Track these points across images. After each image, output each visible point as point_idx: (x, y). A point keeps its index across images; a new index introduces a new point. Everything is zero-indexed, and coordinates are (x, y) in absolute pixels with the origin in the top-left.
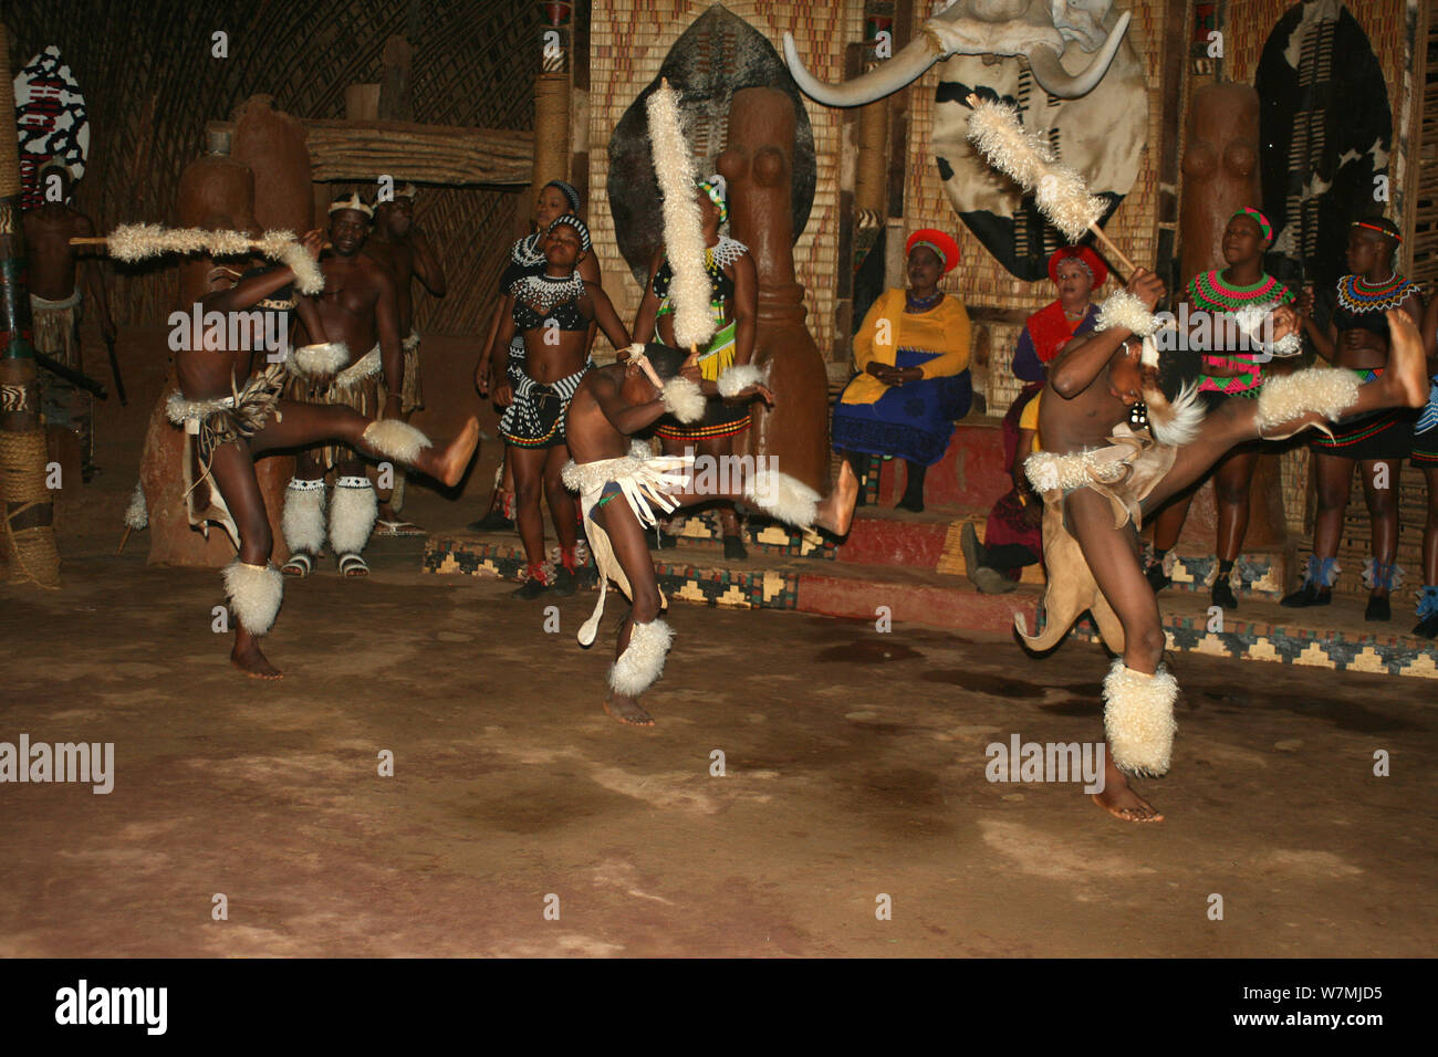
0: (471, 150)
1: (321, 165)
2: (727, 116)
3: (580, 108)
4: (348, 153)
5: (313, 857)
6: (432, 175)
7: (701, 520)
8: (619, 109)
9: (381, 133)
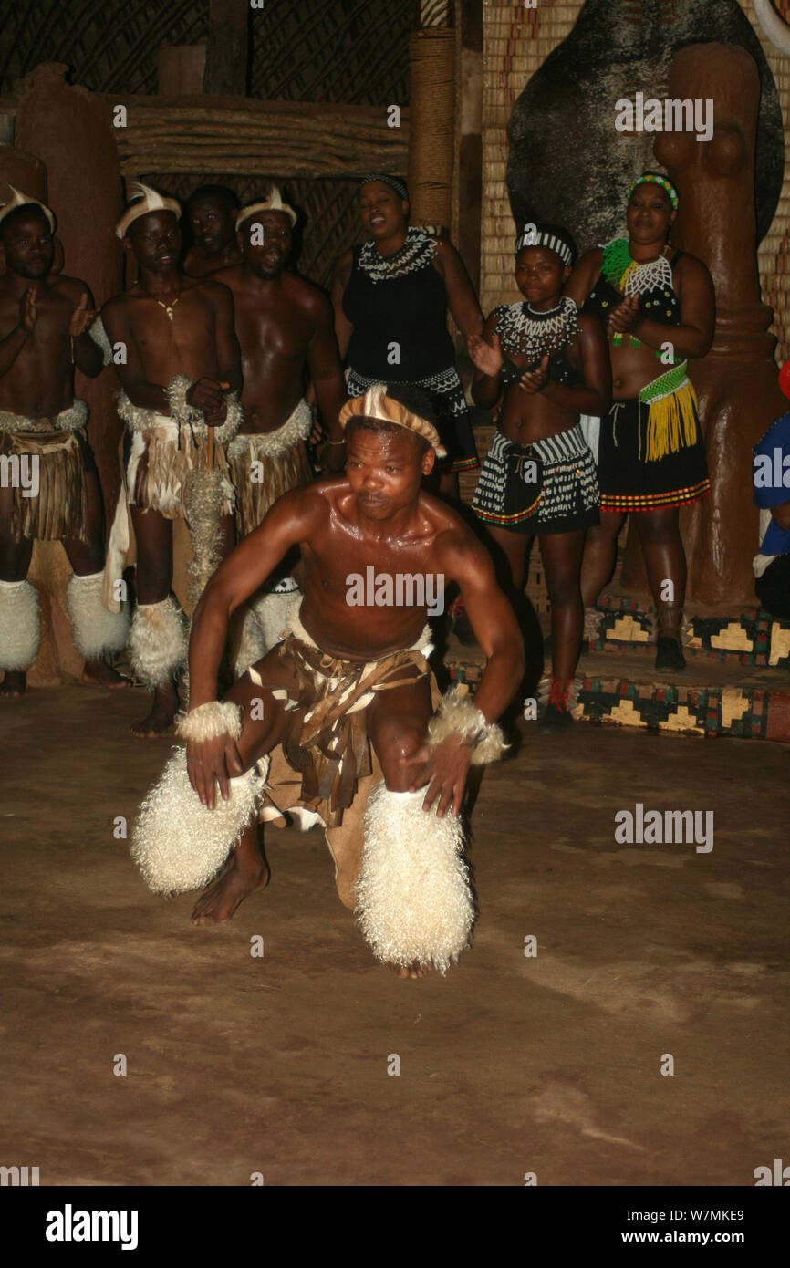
0: (326, 132)
1: (130, 156)
2: (665, 82)
3: (469, 75)
4: (166, 140)
5: (166, 1081)
6: (276, 168)
7: (636, 619)
8: (522, 75)
9: (208, 112)
